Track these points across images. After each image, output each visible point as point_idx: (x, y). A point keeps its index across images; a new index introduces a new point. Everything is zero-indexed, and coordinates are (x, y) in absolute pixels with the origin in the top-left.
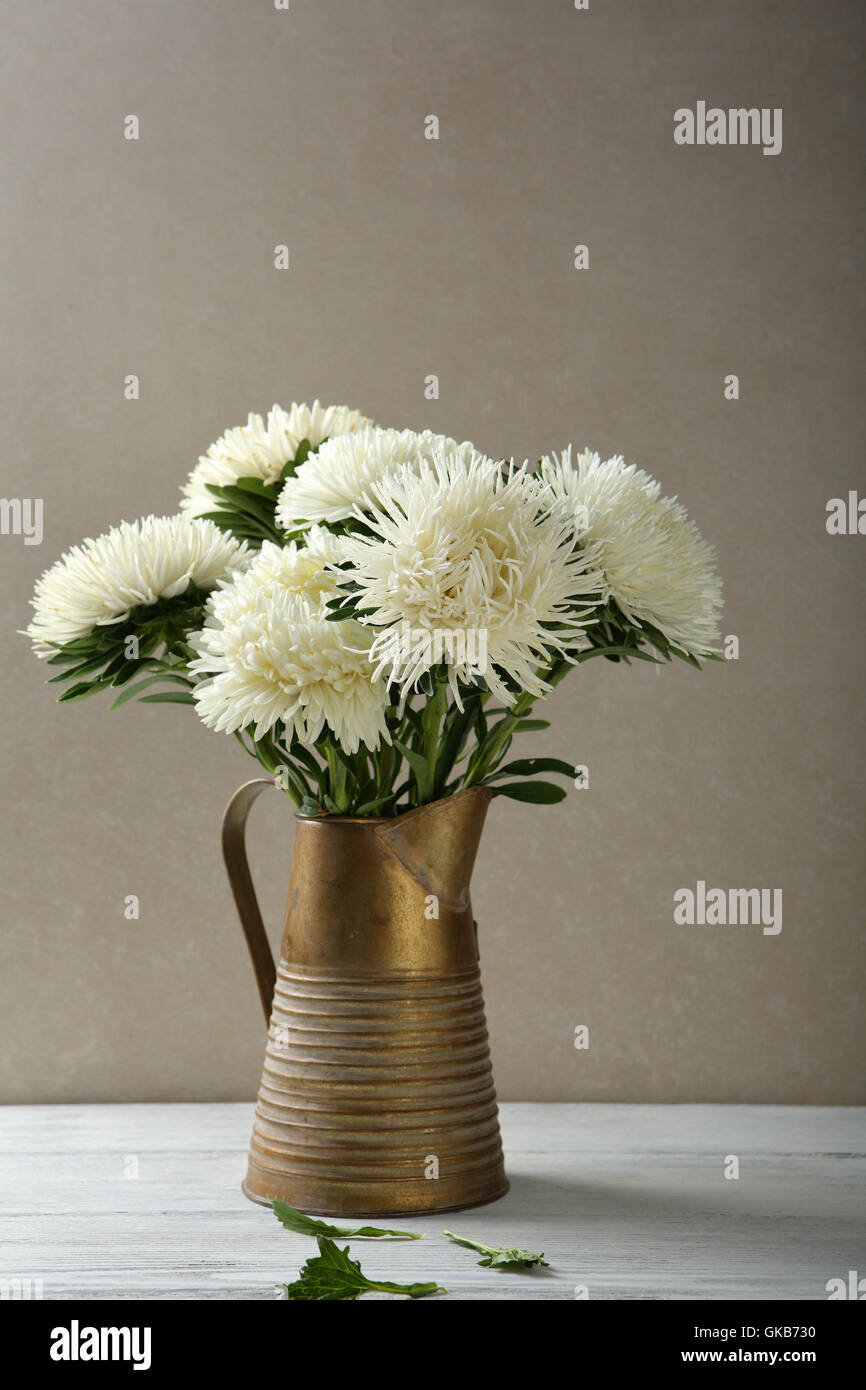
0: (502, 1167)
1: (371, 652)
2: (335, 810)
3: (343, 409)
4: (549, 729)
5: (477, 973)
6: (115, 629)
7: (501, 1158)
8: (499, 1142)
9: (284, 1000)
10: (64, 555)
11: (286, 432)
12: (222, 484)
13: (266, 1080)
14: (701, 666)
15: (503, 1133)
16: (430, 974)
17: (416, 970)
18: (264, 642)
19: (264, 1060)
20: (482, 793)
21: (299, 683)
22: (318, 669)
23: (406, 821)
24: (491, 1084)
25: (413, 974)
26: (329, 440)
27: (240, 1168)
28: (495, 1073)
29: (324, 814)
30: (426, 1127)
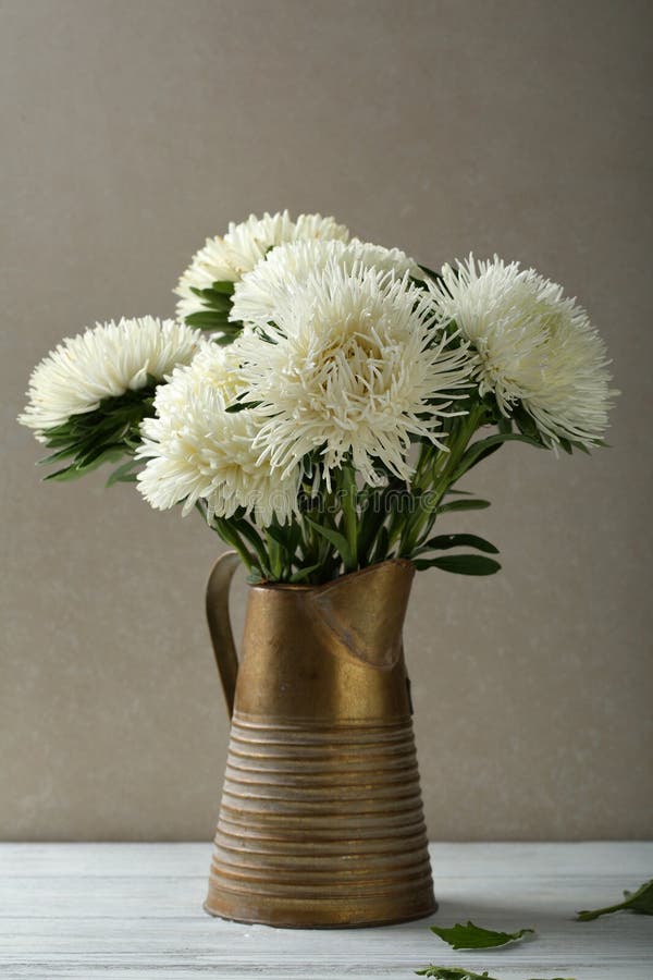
0: (431, 892)
1: (255, 440)
2: (272, 578)
3: (315, 218)
4: (490, 508)
5: (410, 724)
6: (87, 417)
7: (430, 883)
8: (429, 871)
9: (237, 745)
10: (51, 353)
11: (256, 240)
12: (201, 287)
13: (222, 815)
14: (591, 452)
15: (433, 863)
16: (370, 723)
17: (359, 719)
18: (186, 431)
19: (221, 797)
20: (411, 564)
21: (213, 466)
22: (229, 454)
23: (332, 588)
24: (423, 819)
25: (356, 723)
26: (274, 249)
27: (202, 891)
28: (426, 810)
29: (263, 581)
30: (345, 855)
